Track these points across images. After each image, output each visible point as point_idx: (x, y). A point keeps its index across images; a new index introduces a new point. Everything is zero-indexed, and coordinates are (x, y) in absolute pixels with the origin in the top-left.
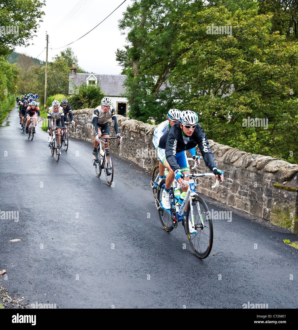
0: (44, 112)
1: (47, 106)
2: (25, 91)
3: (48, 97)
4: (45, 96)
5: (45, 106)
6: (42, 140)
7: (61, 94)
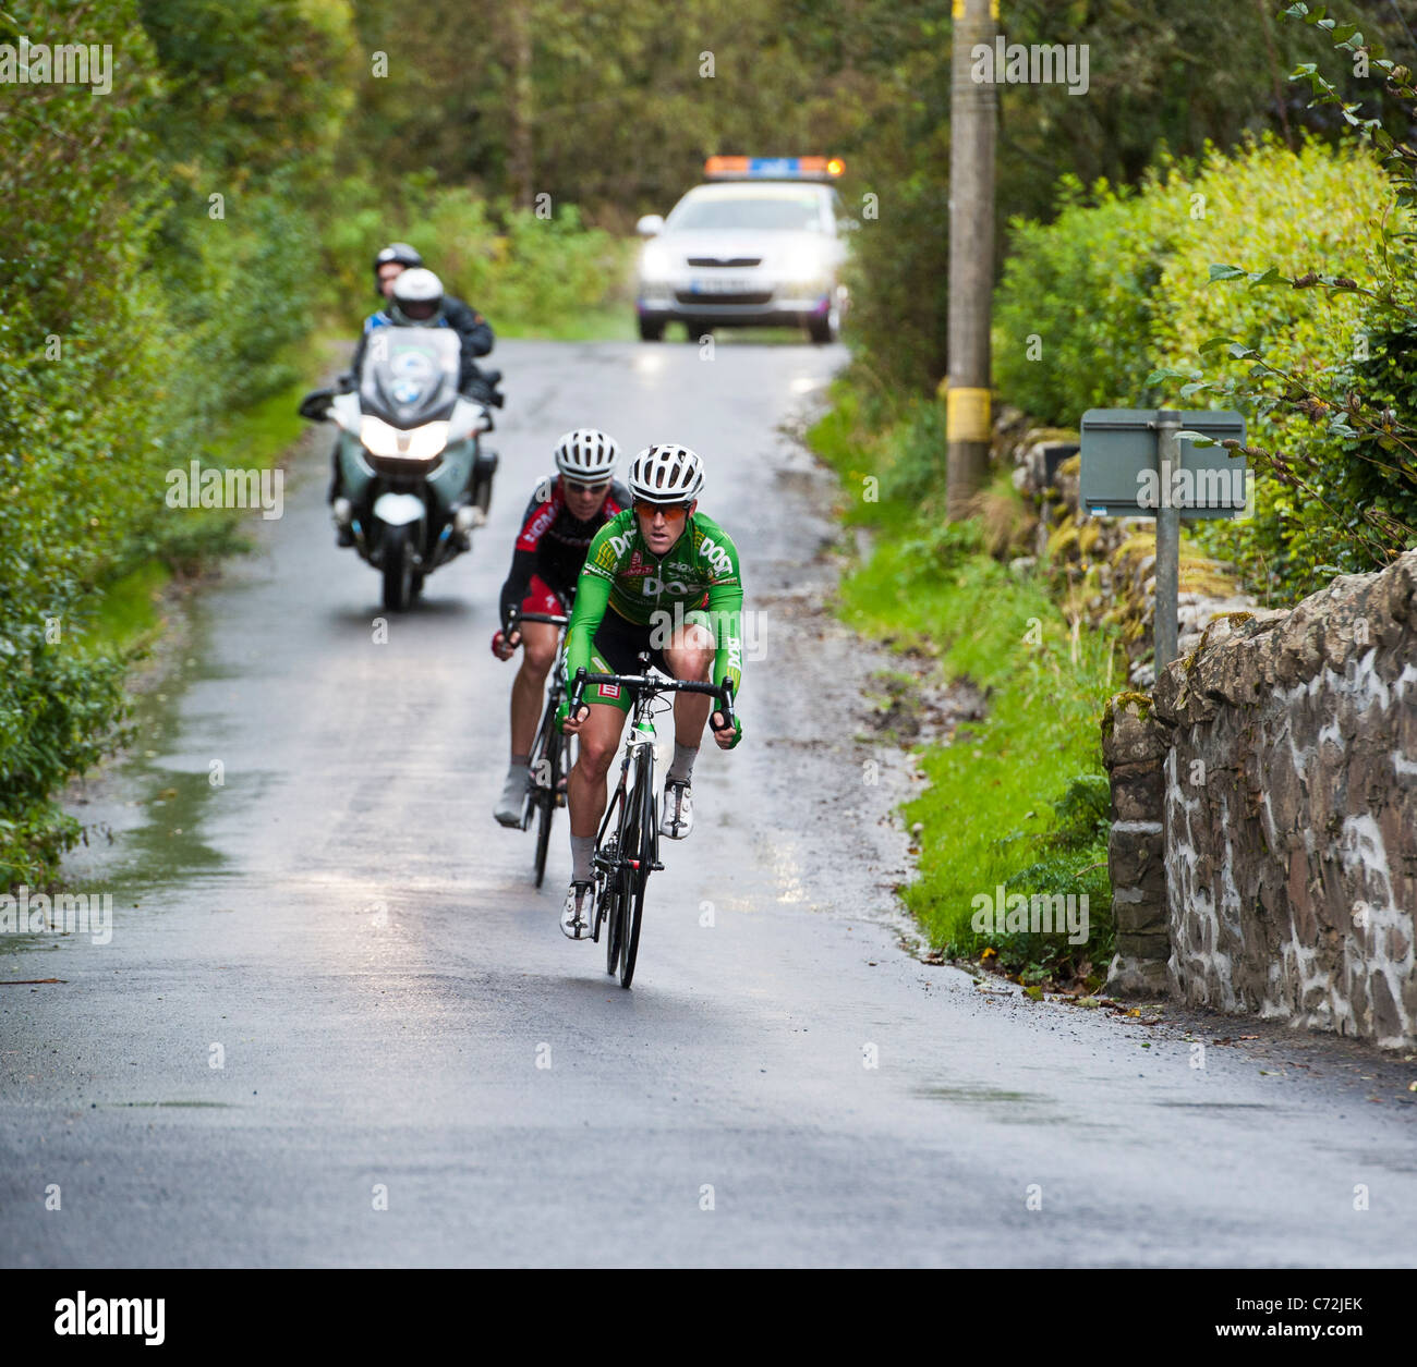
0: (954, 553)
1: (996, 408)
2: (526, 115)
3: (1026, 230)
4: (965, 195)
5: (962, 410)
6: (956, 1175)
7: (1314, 151)
